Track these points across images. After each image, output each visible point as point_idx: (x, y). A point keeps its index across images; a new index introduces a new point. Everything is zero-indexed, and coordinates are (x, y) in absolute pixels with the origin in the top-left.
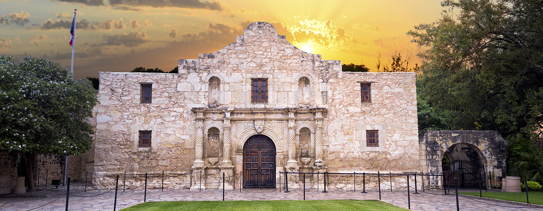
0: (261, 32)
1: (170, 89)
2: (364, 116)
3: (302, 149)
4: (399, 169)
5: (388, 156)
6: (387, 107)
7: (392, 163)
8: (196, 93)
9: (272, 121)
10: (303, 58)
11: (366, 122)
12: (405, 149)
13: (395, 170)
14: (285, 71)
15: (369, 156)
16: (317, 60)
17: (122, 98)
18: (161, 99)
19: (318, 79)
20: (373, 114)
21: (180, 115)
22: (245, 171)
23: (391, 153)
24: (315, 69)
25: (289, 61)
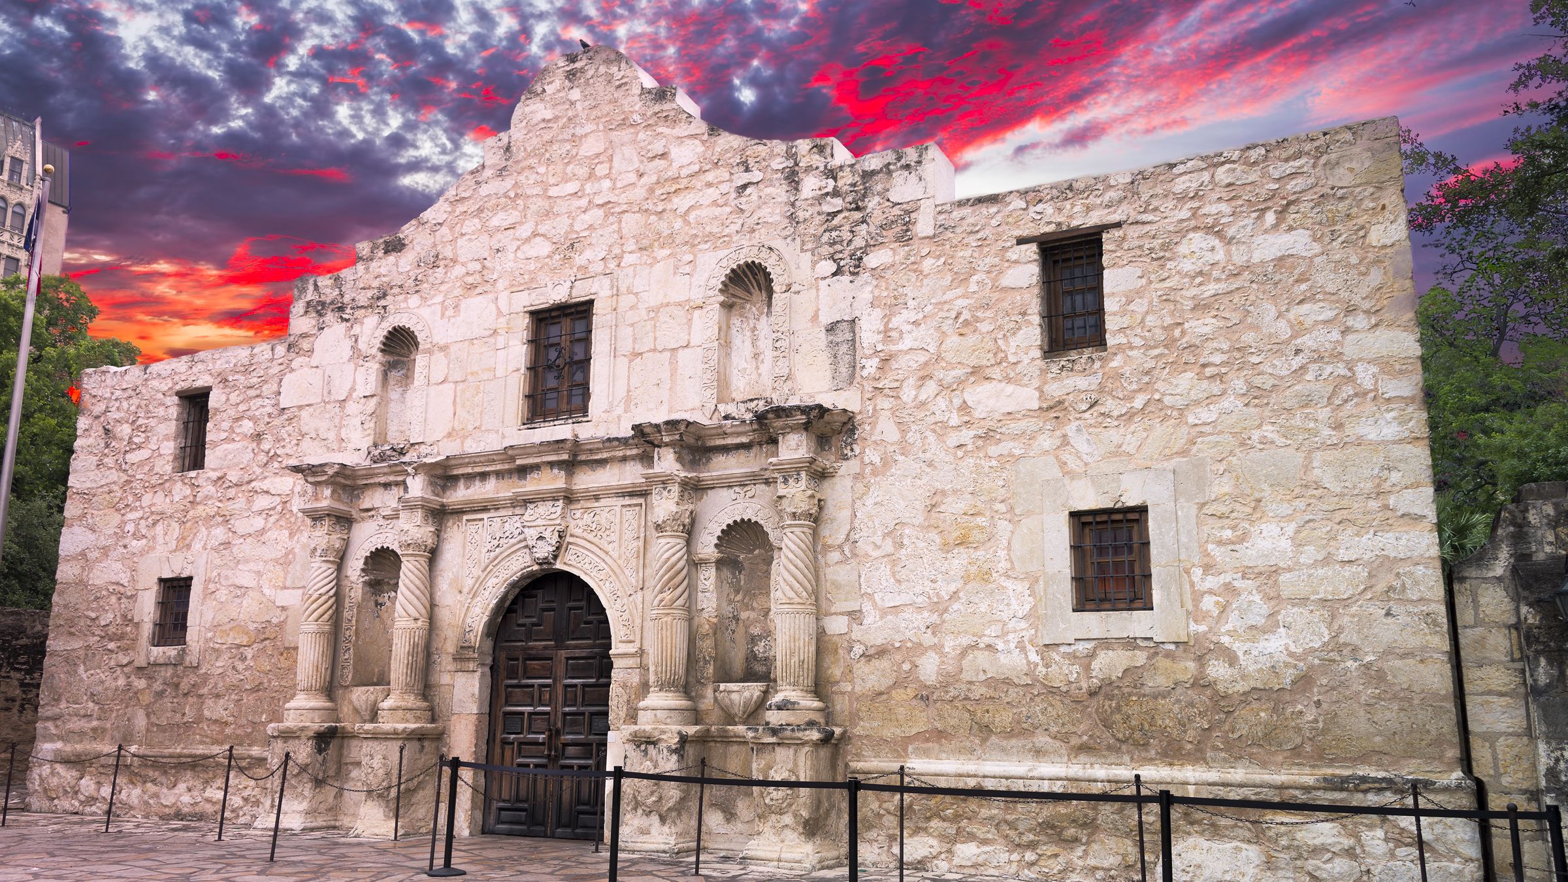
0: (575, 94)
1: (259, 402)
2: (1058, 433)
3: (753, 640)
4: (1299, 755)
5: (1217, 670)
6: (1202, 361)
7: (1243, 712)
8: (337, 410)
10: (747, 170)
11: (1073, 464)
12: (1333, 617)
13: (1264, 765)
14: (667, 252)
15: (1087, 668)
16: (809, 169)
17: (128, 456)
18: (230, 446)
19: (814, 264)
20: (1115, 413)
21: (279, 508)
22: (497, 749)
23: (1239, 647)
24: (801, 215)
25: (681, 202)
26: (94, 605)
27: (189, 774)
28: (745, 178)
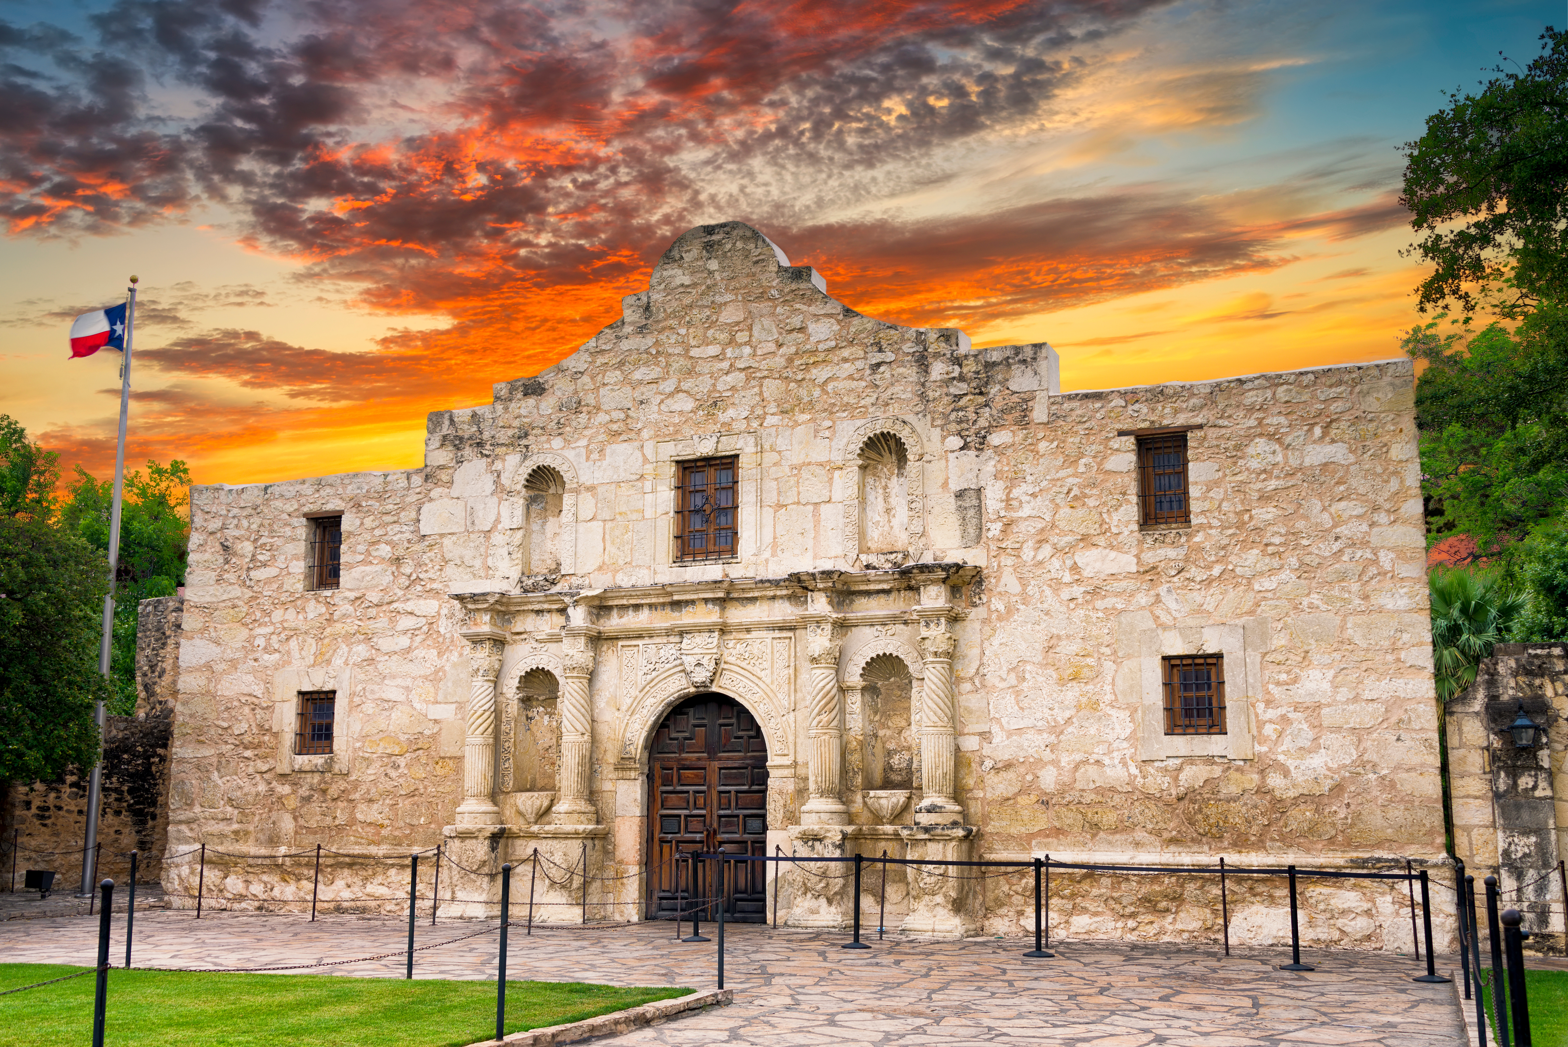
0: (713, 265)
1: (397, 528)
2: (1152, 593)
3: (889, 754)
4: (1333, 843)
5: (1275, 781)
6: (1265, 541)
7: (1294, 812)
8: (482, 539)
9: (754, 634)
10: (880, 350)
11: (1164, 618)
12: (1360, 741)
13: (1308, 851)
14: (807, 416)
15: (1176, 779)
16: (937, 355)
17: (252, 574)
18: (368, 568)
19: (944, 438)
20: (1198, 579)
21: (425, 628)
22: (656, 848)
23: (1291, 764)
24: (931, 394)
25: (820, 374)
26: (226, 715)
27: (346, 872)
28: (878, 357)
